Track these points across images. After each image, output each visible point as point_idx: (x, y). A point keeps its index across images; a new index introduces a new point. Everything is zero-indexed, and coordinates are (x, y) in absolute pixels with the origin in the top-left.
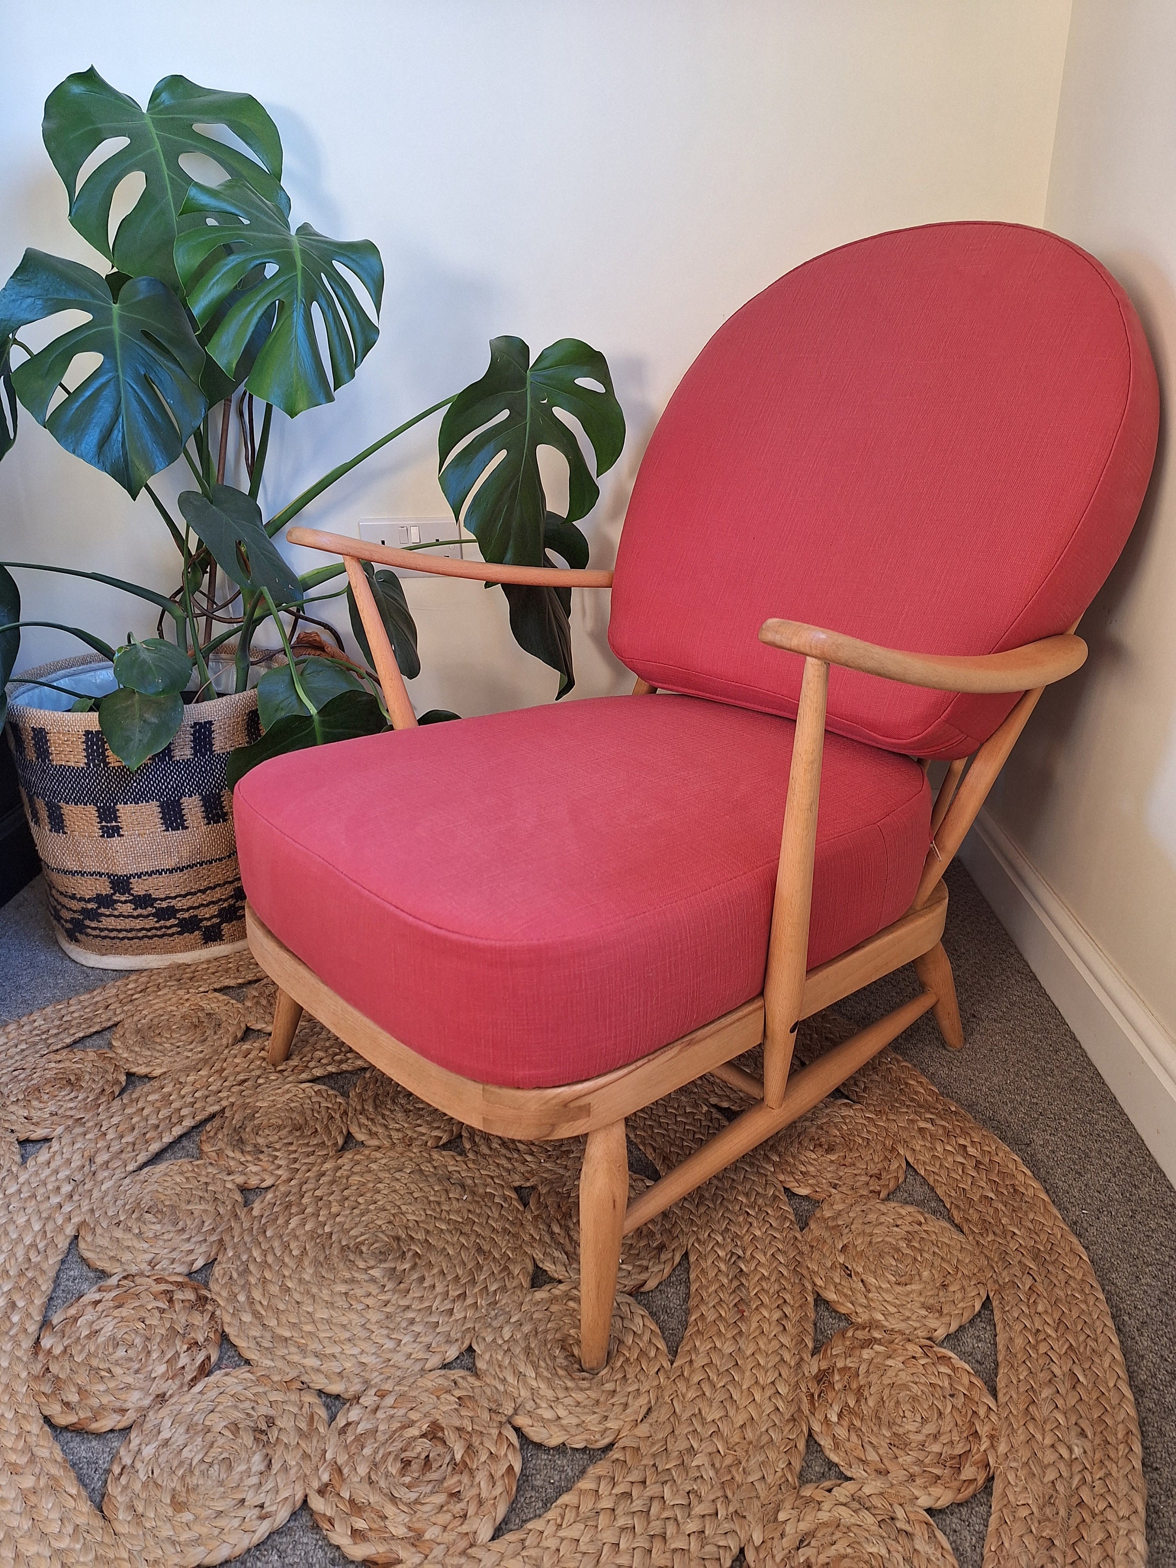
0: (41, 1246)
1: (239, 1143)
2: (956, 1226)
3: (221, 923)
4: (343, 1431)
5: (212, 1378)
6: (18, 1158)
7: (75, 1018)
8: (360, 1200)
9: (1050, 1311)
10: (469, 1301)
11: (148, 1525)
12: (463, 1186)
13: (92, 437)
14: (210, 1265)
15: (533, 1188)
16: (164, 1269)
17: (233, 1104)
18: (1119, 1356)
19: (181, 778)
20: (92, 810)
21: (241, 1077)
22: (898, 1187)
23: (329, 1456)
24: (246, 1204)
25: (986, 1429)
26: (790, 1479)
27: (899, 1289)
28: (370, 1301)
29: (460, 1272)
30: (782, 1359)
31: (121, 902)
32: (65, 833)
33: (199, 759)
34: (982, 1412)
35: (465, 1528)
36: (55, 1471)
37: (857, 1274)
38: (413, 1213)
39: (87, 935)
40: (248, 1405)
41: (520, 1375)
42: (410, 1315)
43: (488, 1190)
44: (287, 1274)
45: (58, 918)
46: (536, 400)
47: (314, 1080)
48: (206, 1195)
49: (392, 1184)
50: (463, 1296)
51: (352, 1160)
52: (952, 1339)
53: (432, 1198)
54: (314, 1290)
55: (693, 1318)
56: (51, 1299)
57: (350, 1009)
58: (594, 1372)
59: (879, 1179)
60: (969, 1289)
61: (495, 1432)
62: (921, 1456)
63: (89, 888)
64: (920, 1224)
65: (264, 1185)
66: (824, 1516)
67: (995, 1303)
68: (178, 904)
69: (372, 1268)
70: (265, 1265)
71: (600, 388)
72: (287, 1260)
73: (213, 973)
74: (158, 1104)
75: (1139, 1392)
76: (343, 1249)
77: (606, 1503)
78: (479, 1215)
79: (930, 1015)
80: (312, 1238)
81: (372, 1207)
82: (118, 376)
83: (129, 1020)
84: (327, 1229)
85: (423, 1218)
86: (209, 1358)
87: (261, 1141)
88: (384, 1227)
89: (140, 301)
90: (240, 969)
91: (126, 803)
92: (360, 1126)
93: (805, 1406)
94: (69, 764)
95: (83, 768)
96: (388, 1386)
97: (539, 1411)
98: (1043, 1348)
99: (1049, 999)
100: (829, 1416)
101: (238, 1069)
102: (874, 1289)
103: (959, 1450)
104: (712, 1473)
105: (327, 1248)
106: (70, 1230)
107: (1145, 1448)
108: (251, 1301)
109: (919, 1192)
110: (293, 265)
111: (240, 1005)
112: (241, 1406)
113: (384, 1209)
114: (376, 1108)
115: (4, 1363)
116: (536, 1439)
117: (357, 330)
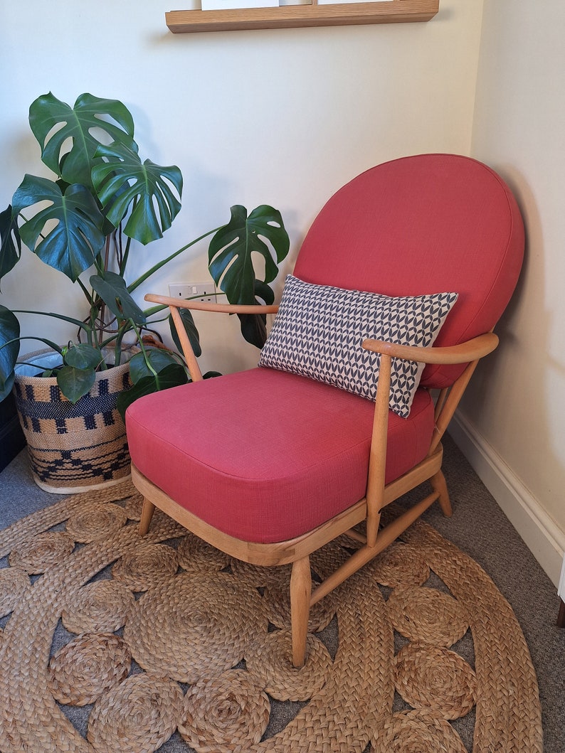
0: (45, 622)
1: (130, 572)
2: (454, 596)
3: (112, 470)
4: (190, 698)
5: (130, 679)
6: (29, 583)
7: (48, 518)
8: (188, 596)
9: (496, 632)
10: (241, 639)
11: (108, 744)
12: (233, 588)
13: (55, 256)
14: (123, 628)
15: (265, 588)
16: (102, 631)
17: (125, 555)
18: (527, 651)
19: (94, 405)
20: (53, 421)
21: (127, 542)
22: (427, 580)
23: (185, 709)
24: (136, 600)
25: (471, 685)
26: (388, 710)
27: (430, 625)
28: (196, 641)
29: (236, 627)
30: (381, 659)
31: (67, 463)
32: (40, 432)
33: (102, 396)
34: (469, 677)
35: (248, 738)
36: (63, 723)
37: (411, 620)
38: (212, 601)
39: (51, 478)
40: (146, 689)
41: (267, 671)
42: (215, 647)
43: (245, 589)
44: (158, 631)
45: (36, 471)
46: (250, 232)
47: (161, 542)
48: (117, 596)
49: (201, 588)
50: (238, 637)
51: (182, 578)
52: (455, 646)
53: (220, 594)
54: (171, 637)
55: (341, 642)
56: (52, 646)
57: (184, 510)
58: (299, 668)
59: (419, 577)
60: (461, 624)
61: (258, 695)
62: (444, 697)
63: (52, 457)
64: (438, 596)
65: (143, 590)
66: (404, 725)
67: (473, 630)
68: (92, 463)
69: (196, 626)
70: (148, 627)
71: (278, 225)
72: (157, 625)
73: (109, 494)
74: (91, 556)
75: (536, 665)
76: (183, 618)
77: (309, 725)
78: (242, 601)
79: (437, 502)
80: (168, 614)
81: (193, 599)
82: (66, 229)
83: (73, 517)
84: (174, 610)
85: (217, 603)
86: (127, 670)
87: (139, 570)
88: (199, 608)
89: (74, 195)
90: (122, 492)
91: (69, 418)
92: (184, 562)
93: (393, 678)
94: (43, 401)
95: (49, 403)
96: (208, 678)
97: (277, 686)
98: (494, 649)
99: (488, 492)
100: (403, 682)
101: (125, 538)
102: (418, 625)
103: (461, 694)
104: (354, 709)
105: (175, 618)
106: (58, 615)
107: (540, 690)
108: (143, 644)
109: (437, 582)
110: (144, 179)
111: (123, 509)
112: (144, 690)
113: (199, 600)
114: (190, 554)
115: (35, 676)
116: (276, 698)
117: (172, 206)
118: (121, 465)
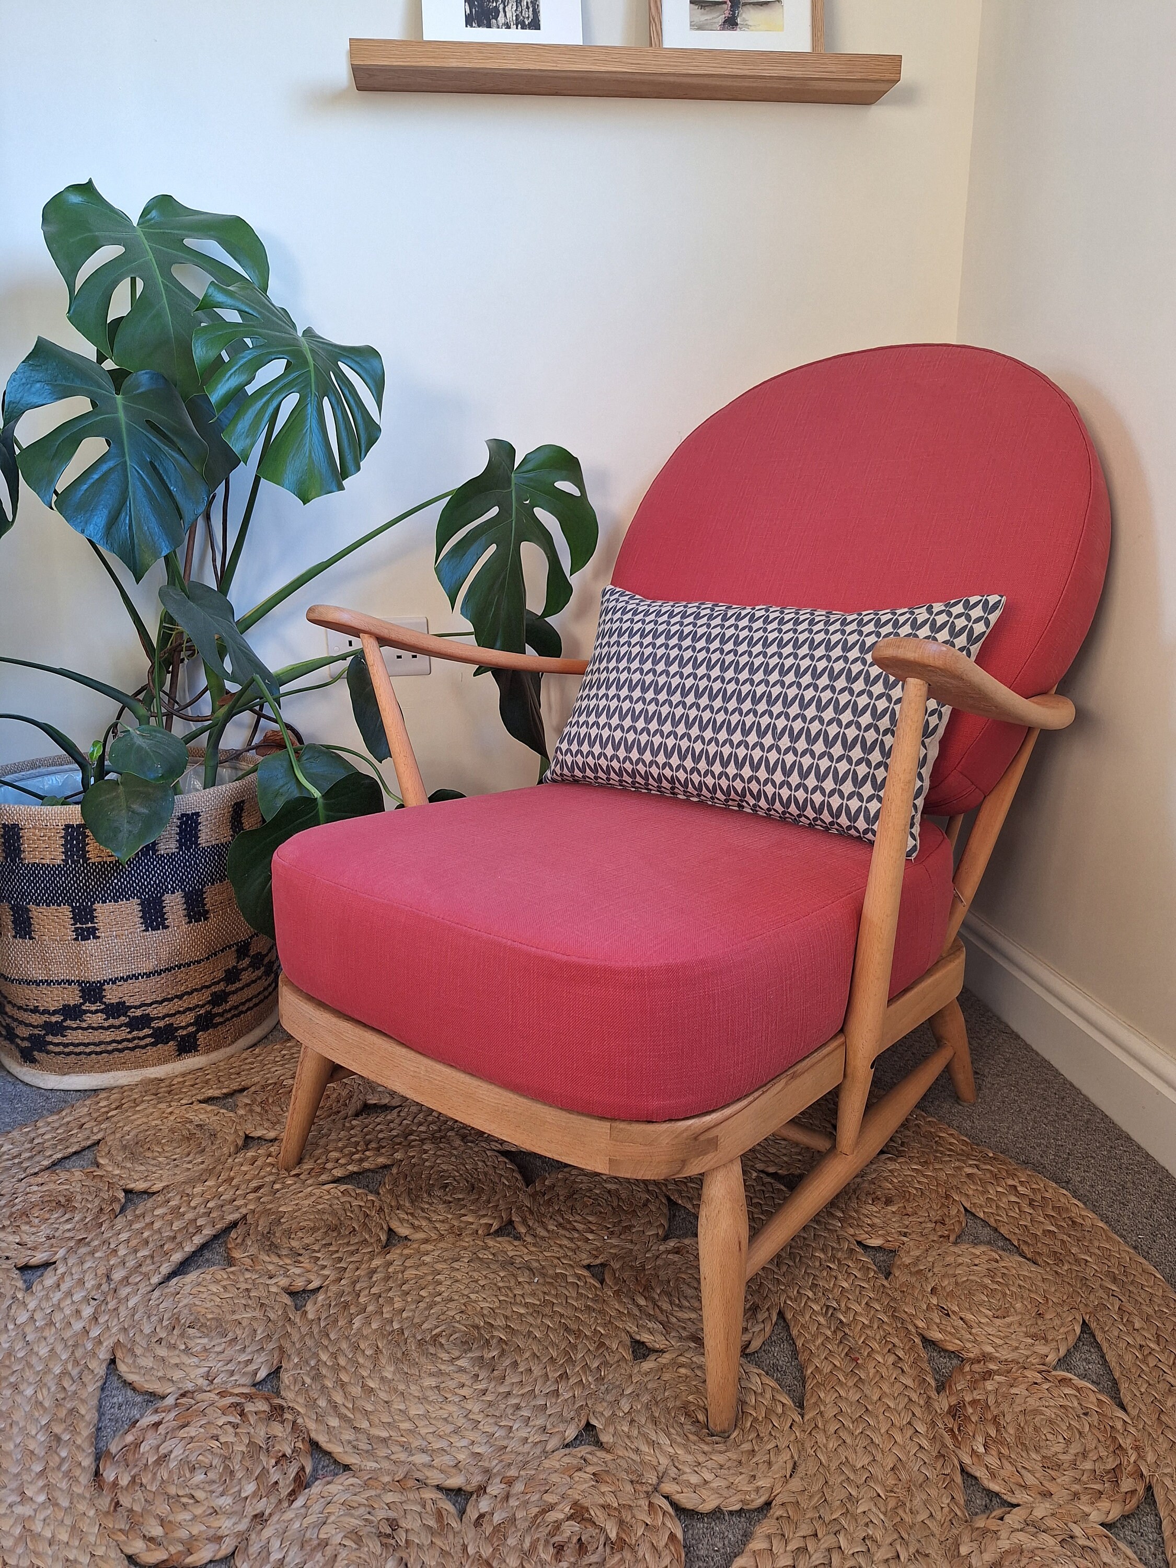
0: (75, 1373)
1: (273, 1248)
2: (1030, 1260)
3: (197, 1031)
4: (478, 1522)
5: (312, 1491)
6: (20, 1284)
7: (48, 1140)
8: (423, 1293)
9: (1145, 1327)
10: (573, 1381)
12: (530, 1269)
14: (276, 1373)
15: (603, 1265)
16: (225, 1382)
17: (253, 1211)
19: (165, 874)
20: (66, 910)
21: (254, 1184)
22: (963, 1231)
23: (471, 1550)
24: (297, 1308)
25: (1128, 1441)
26: (959, 1513)
27: (998, 1322)
29: (555, 1354)
30: (910, 1400)
31: (91, 1012)
32: (31, 938)
33: (184, 852)
34: (1119, 1425)
37: (954, 1312)
38: (484, 1301)
39: (48, 1052)
40: (362, 1510)
42: (513, 1400)
43: (558, 1271)
44: (365, 1374)
45: (11, 1036)
46: (520, 500)
47: (337, 1180)
48: (250, 1302)
49: (453, 1274)
50: (565, 1376)
51: (401, 1255)
52: (1064, 1362)
53: (501, 1284)
54: (401, 1387)
55: (809, 1372)
56: (99, 1429)
58: (724, 1435)
59: (945, 1225)
60: (1064, 1315)
61: (644, 1503)
62: (1076, 1474)
63: (54, 998)
65: (311, 1287)
66: (1004, 1544)
67: (1093, 1325)
68: (153, 1011)
69: (458, 1358)
70: (337, 1368)
71: (576, 492)
72: (361, 1360)
73: (192, 1086)
74: (169, 1217)
76: (421, 1342)
77: (785, 1559)
78: (556, 1296)
79: (948, 1072)
80: (383, 1336)
81: (438, 1299)
82: (126, 462)
83: (112, 1137)
84: (396, 1326)
85: (497, 1304)
86: (303, 1468)
87: (294, 1244)
88: (457, 1317)
89: (141, 393)
90: (222, 1079)
91: (104, 902)
92: (401, 1221)
93: (948, 1441)
94: (44, 861)
95: (59, 866)
96: (513, 1472)
97: (685, 1477)
98: (1152, 1362)
100: (975, 1448)
101: (247, 1177)
102: (973, 1324)
103: (1111, 1464)
104: (881, 1517)
105: (402, 1344)
106: (103, 1354)
108: (334, 1406)
109: (985, 1233)
110: (305, 363)
111: (231, 1114)
112: (356, 1513)
113: (452, 1300)
114: (412, 1202)
115: (65, 1503)
116: (689, 1506)
117: (361, 427)
118: (218, 1020)
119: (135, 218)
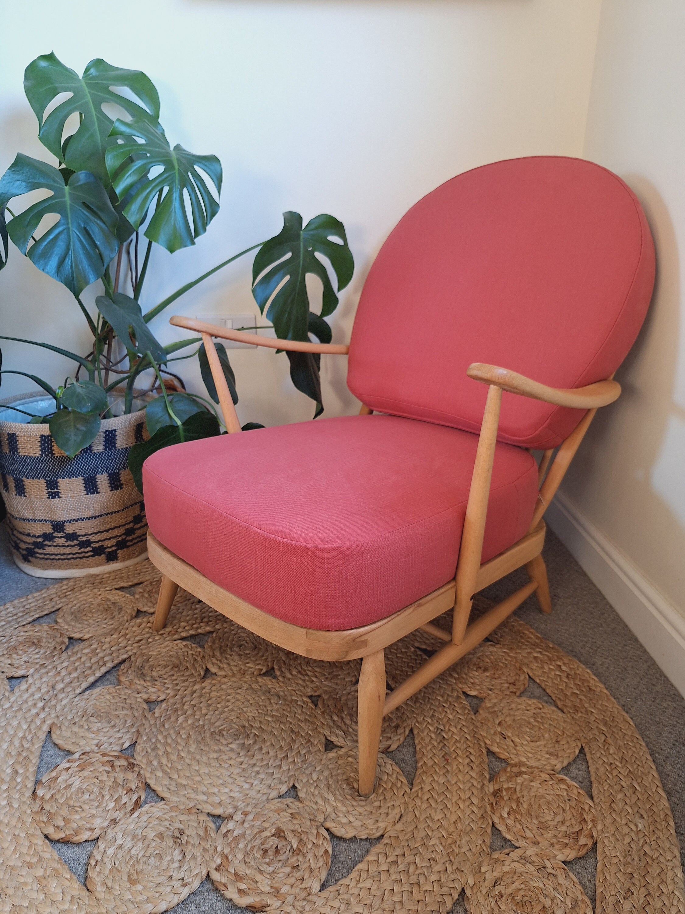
0: (29, 738)
1: (142, 676)
2: (560, 709)
3: (117, 550)
4: (225, 835)
5: (143, 809)
6: (8, 688)
7: (32, 607)
8: (219, 706)
9: (616, 753)
10: (290, 760)
11: (116, 893)
12: (278, 696)
13: (53, 262)
14: (134, 745)
15: (319, 696)
16: (106, 749)
17: (135, 654)
18: (656, 775)
19: (97, 463)
20: (43, 482)
21: (138, 638)
22: (525, 690)
23: (219, 849)
24: (150, 710)
25: (589, 817)
26: (485, 849)
27: (532, 744)
28: (232, 762)
29: (283, 744)
30: (473, 785)
31: (58, 537)
32: (25, 496)
33: (108, 452)
34: (586, 808)
35: (303, 886)
36: (56, 865)
37: (508, 737)
38: (250, 713)
39: (37, 558)
40: (167, 823)
41: (325, 800)
42: (256, 769)
43: (293, 698)
44: (180, 748)
45: (17, 548)
46: (306, 247)
47: (183, 639)
48: (126, 706)
49: (236, 696)
50: (286, 757)
51: (210, 683)
52: (565, 770)
53: (261, 704)
54: (198, 757)
55: (420, 765)
56: (39, 768)
58: (367, 796)
59: (515, 685)
60: (571, 743)
61: (314, 832)
62: (556, 833)
63: (38, 529)
64: (540, 709)
65: (160, 699)
66: (506, 868)
67: (586, 750)
68: (92, 538)
69: (231, 743)
70: (166, 744)
71: (340, 242)
72: (179, 741)
73: (113, 579)
74: (90, 655)
75: (669, 794)
76: (212, 734)
77: (384, 867)
78: (290, 712)
79: (534, 596)
80: (193, 728)
81: (226, 710)
82: (69, 228)
83: (66, 607)
84: (201, 723)
85: (257, 714)
86: (140, 797)
87: (154, 674)
88: (234, 720)
89: (80, 186)
90: (130, 577)
91: (63, 478)
92: (213, 664)
93: (489, 809)
94: (30, 455)
95: (38, 457)
96: (249, 809)
98: (615, 773)
99: (594, 586)
100: (503, 814)
101: (135, 634)
102: (518, 744)
103: (577, 828)
104: (441, 848)
105: (202, 733)
106: (46, 728)
107: (675, 823)
108: (161, 765)
109: (538, 691)
110: (173, 168)
111: (132, 597)
112: (163, 824)
113: (233, 711)
114: (221, 653)
115: (16, 805)
116: (339, 834)
117: (208, 205)
118: (129, 543)
119: (80, 74)
